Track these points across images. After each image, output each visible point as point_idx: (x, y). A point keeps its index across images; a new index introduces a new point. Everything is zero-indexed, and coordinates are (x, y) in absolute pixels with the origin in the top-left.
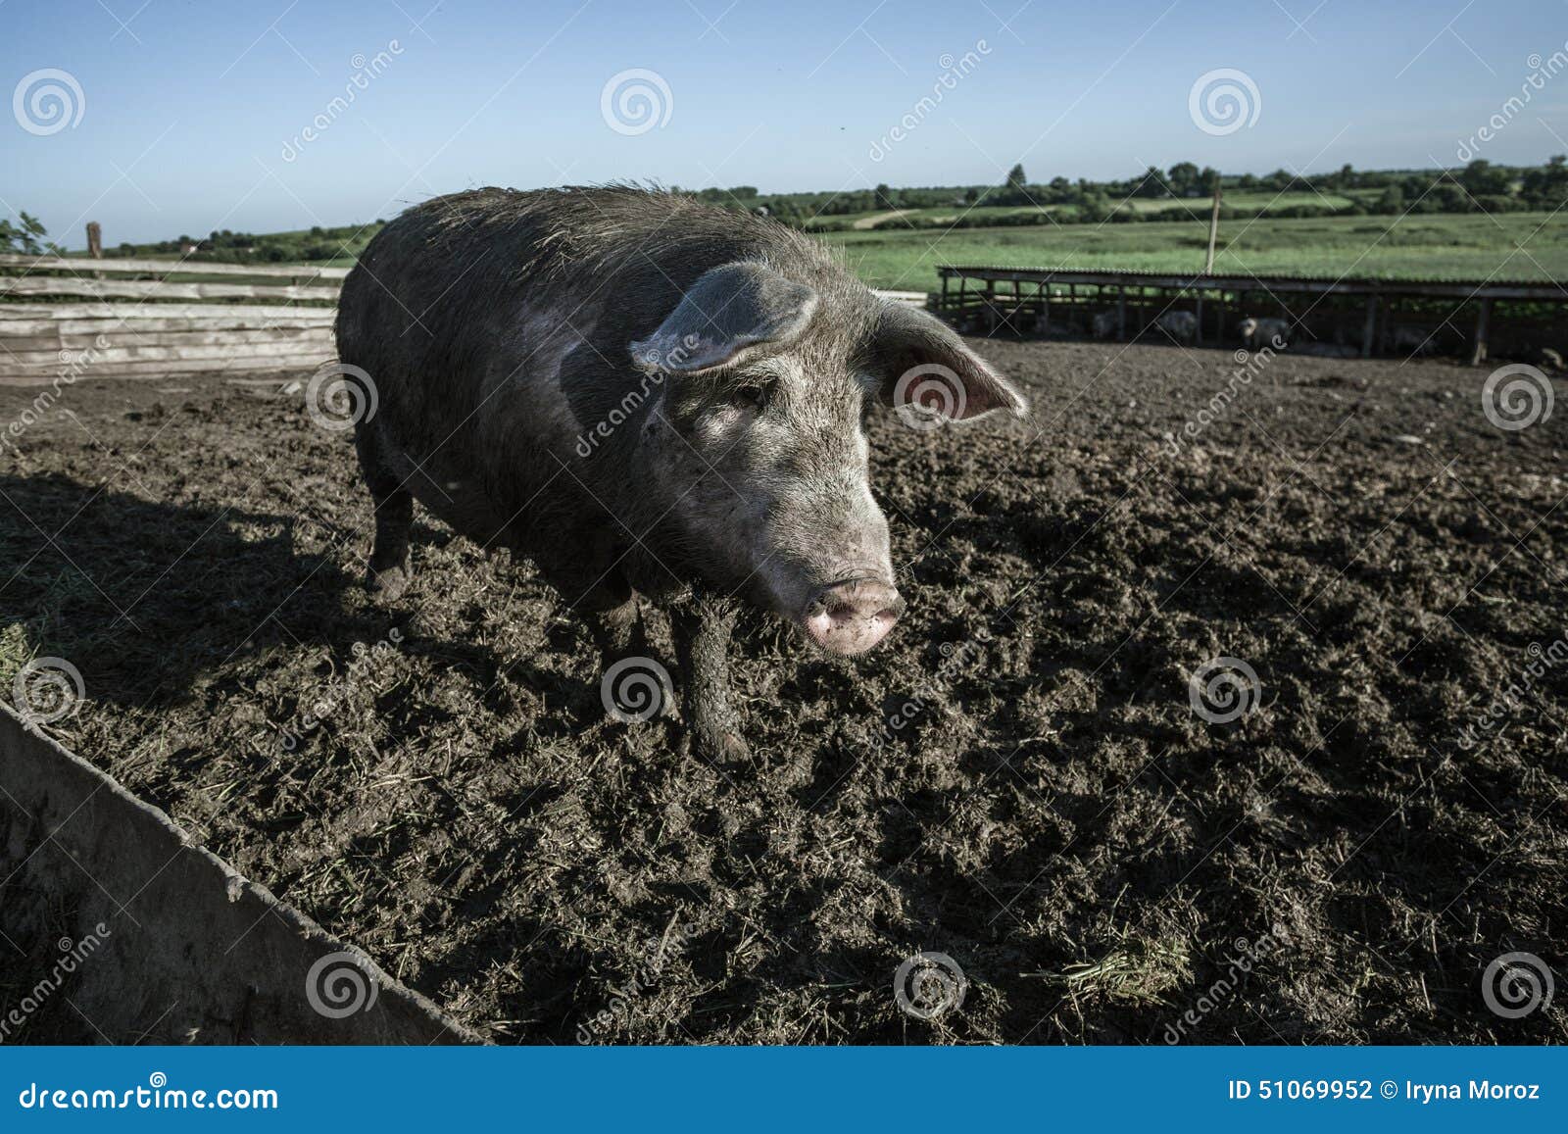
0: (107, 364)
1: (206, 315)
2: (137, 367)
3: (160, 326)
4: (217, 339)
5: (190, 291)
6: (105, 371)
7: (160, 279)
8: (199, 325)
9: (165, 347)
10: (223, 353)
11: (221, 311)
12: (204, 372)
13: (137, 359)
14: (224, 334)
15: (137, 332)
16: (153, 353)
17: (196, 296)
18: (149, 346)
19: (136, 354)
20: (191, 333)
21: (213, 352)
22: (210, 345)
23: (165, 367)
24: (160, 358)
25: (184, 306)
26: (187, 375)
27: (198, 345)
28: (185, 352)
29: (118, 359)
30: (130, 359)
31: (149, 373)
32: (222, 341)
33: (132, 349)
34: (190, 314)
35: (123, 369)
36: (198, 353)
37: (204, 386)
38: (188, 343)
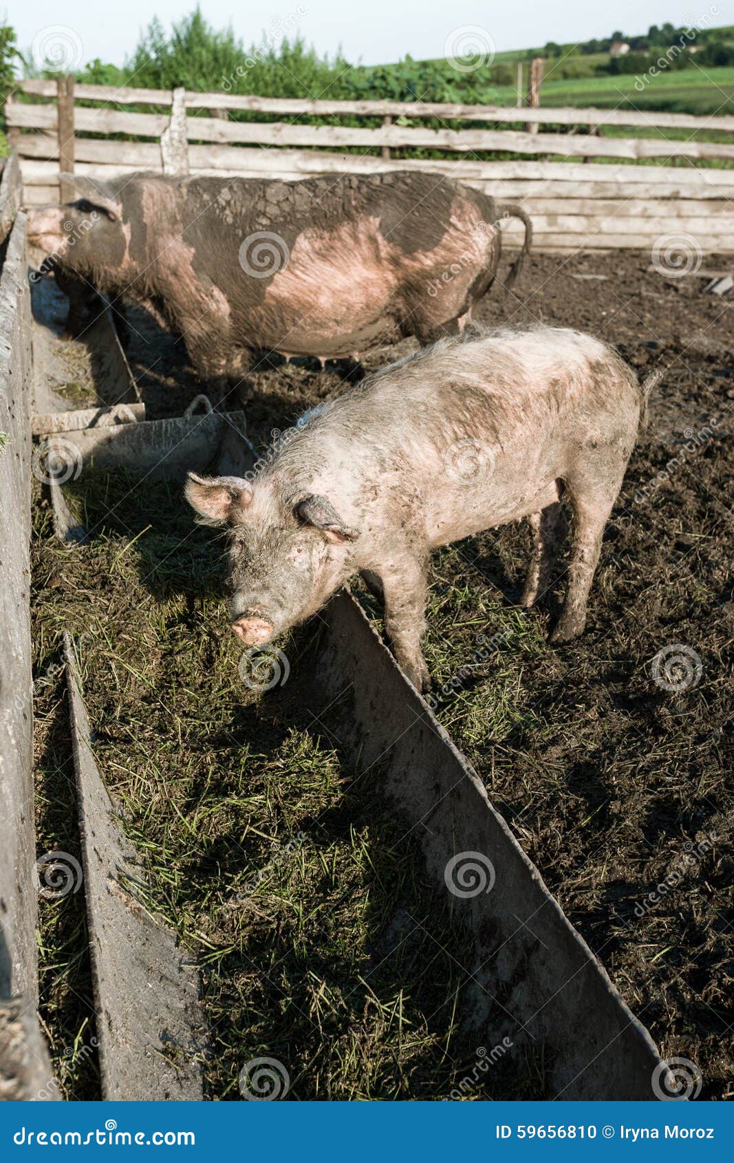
1: (638, 178)
2: (554, 239)
3: (586, 191)
4: (645, 209)
5: (625, 147)
7: (597, 134)
8: (628, 191)
9: (587, 216)
10: (649, 227)
11: (656, 174)
12: (622, 250)
13: (555, 229)
14: (655, 203)
15: (559, 198)
16: (573, 224)
17: (633, 156)
18: (570, 215)
20: (615, 199)
21: (637, 225)
22: (636, 216)
23: (583, 241)
24: (579, 229)
25: (616, 167)
26: (604, 252)
27: (623, 216)
28: (606, 224)
31: (563, 247)
32: (650, 212)
33: (551, 217)
34: (621, 178)
36: (621, 226)
37: (621, 273)
38: (611, 212)
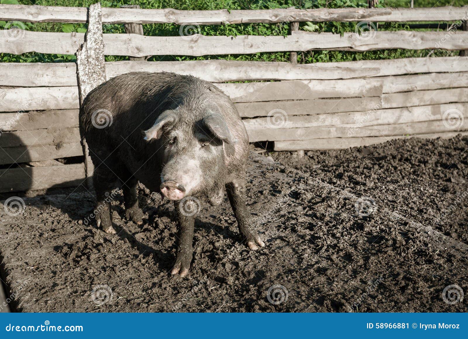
0: (413, 123)
2: (436, 126)
6: (409, 130)
9: (464, 103)
13: (437, 117)
18: (450, 103)
19: (439, 112)
29: (423, 118)
30: (432, 117)
33: (435, 105)
35: (424, 128)
